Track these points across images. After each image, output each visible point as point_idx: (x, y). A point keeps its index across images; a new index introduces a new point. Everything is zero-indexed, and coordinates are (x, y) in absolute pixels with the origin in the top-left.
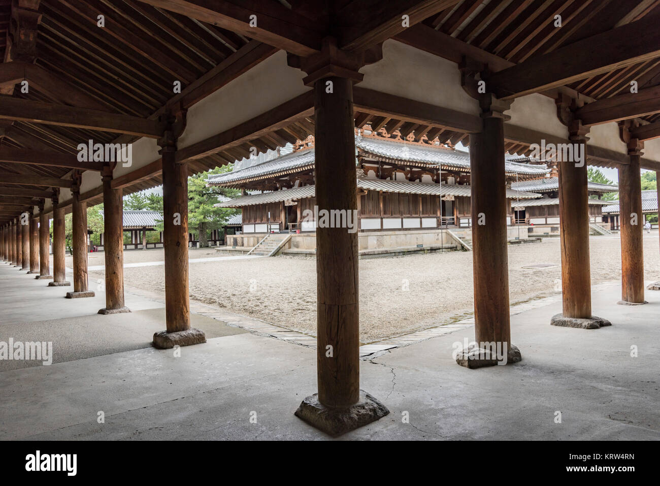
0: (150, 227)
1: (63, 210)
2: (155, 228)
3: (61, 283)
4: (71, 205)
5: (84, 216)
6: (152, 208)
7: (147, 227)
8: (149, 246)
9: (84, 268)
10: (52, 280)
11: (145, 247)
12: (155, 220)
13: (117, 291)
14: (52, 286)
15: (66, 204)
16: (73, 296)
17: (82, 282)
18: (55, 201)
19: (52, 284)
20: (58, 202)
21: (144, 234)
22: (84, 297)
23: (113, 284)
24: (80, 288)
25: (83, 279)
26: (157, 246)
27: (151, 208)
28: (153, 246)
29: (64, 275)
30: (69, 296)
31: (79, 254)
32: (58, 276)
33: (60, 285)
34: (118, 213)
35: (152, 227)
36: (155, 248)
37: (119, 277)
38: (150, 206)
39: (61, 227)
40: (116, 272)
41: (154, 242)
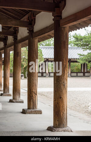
0: (74, 60)
1: (20, 45)
2: (78, 61)
3: (17, 100)
4: (27, 41)
5: (36, 49)
6: (77, 45)
7: (72, 60)
8: (73, 74)
9: (35, 91)
10: (11, 98)
11: (70, 75)
12: (79, 54)
13: (62, 113)
14: (11, 102)
15: (23, 40)
16: (27, 112)
17: (34, 102)
18: (15, 38)
19: (12, 101)
20: (17, 39)
21: (70, 65)
22: (35, 114)
23: (59, 107)
24: (32, 106)
25: (34, 99)
26: (79, 74)
27: (75, 44)
28: (75, 74)
29: (20, 94)
30: (24, 112)
31: (32, 79)
32: (16, 95)
33: (17, 102)
34: (65, 47)
35: (76, 60)
36: (77, 76)
37: (64, 101)
38: (75, 43)
39: (19, 58)
40: (62, 97)
41: (76, 71)
